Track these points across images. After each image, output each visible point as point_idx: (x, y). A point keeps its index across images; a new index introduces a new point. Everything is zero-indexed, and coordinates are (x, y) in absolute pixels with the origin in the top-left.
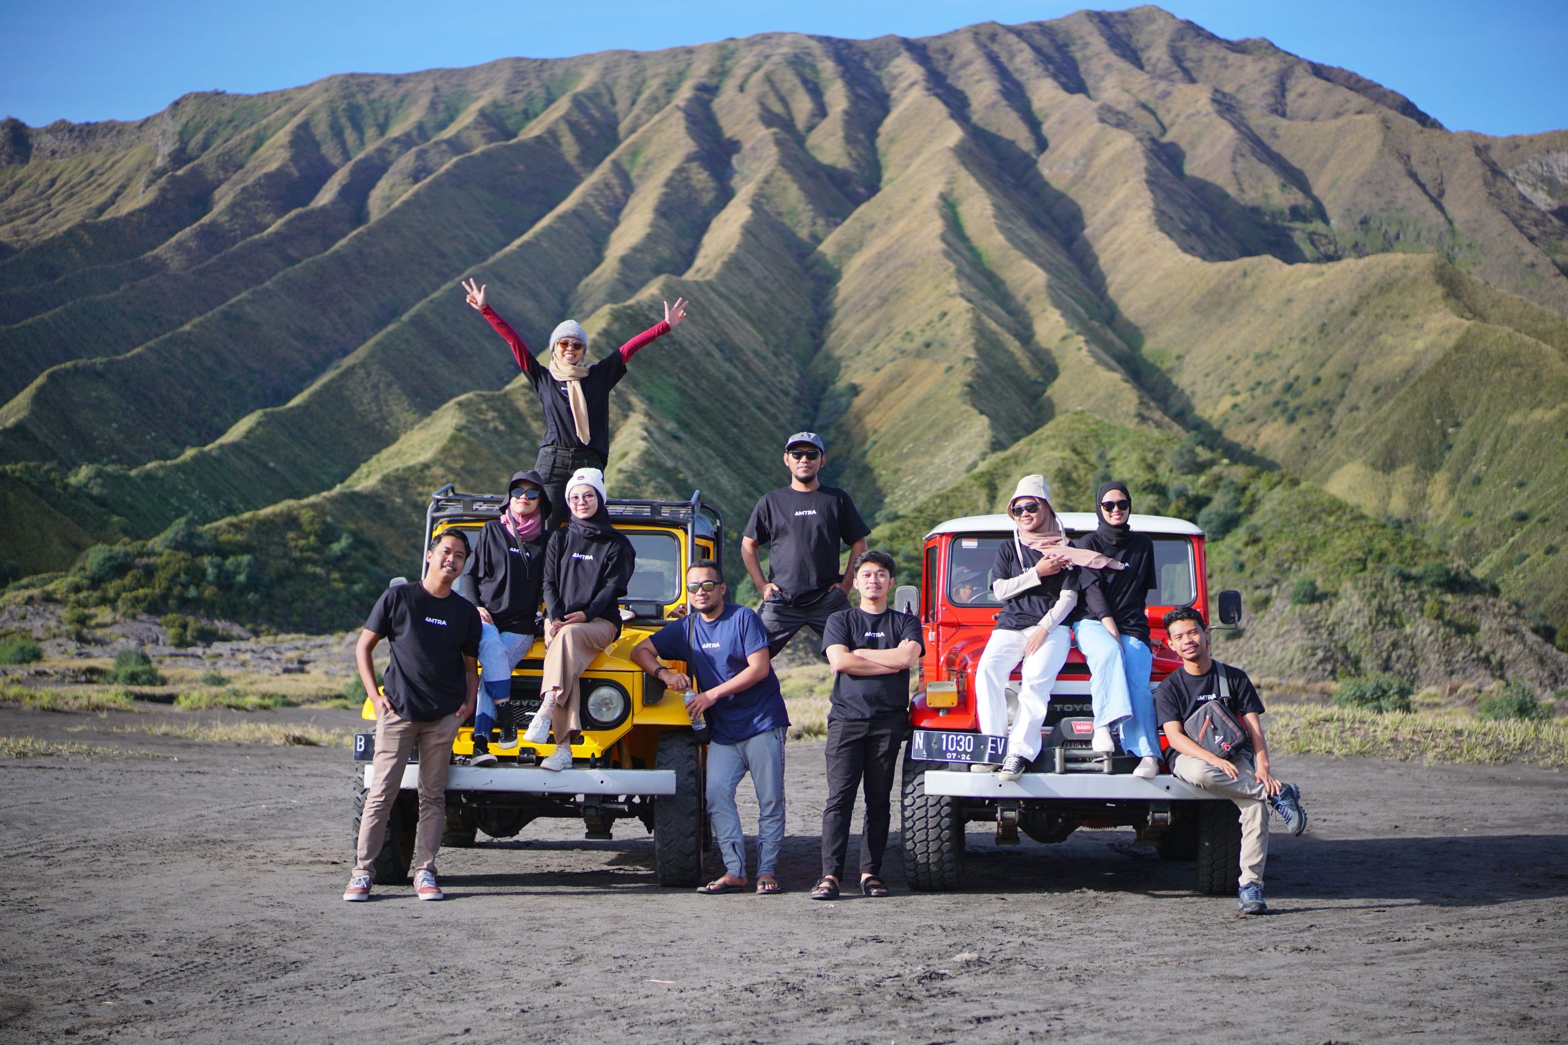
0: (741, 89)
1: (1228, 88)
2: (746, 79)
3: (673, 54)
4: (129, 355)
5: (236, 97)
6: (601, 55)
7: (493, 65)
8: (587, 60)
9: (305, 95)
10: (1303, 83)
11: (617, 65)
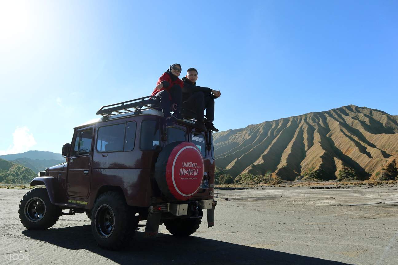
0: (309, 119)
1: (364, 113)
2: (309, 118)
3: (300, 116)
4: (250, 151)
5: (254, 125)
6: (292, 117)
7: (281, 119)
8: (290, 117)
9: (262, 124)
10: (373, 112)
11: (294, 118)
